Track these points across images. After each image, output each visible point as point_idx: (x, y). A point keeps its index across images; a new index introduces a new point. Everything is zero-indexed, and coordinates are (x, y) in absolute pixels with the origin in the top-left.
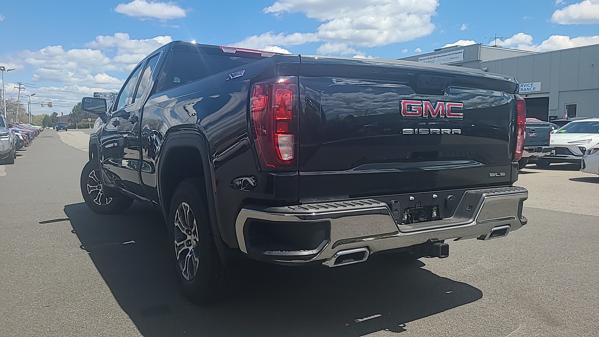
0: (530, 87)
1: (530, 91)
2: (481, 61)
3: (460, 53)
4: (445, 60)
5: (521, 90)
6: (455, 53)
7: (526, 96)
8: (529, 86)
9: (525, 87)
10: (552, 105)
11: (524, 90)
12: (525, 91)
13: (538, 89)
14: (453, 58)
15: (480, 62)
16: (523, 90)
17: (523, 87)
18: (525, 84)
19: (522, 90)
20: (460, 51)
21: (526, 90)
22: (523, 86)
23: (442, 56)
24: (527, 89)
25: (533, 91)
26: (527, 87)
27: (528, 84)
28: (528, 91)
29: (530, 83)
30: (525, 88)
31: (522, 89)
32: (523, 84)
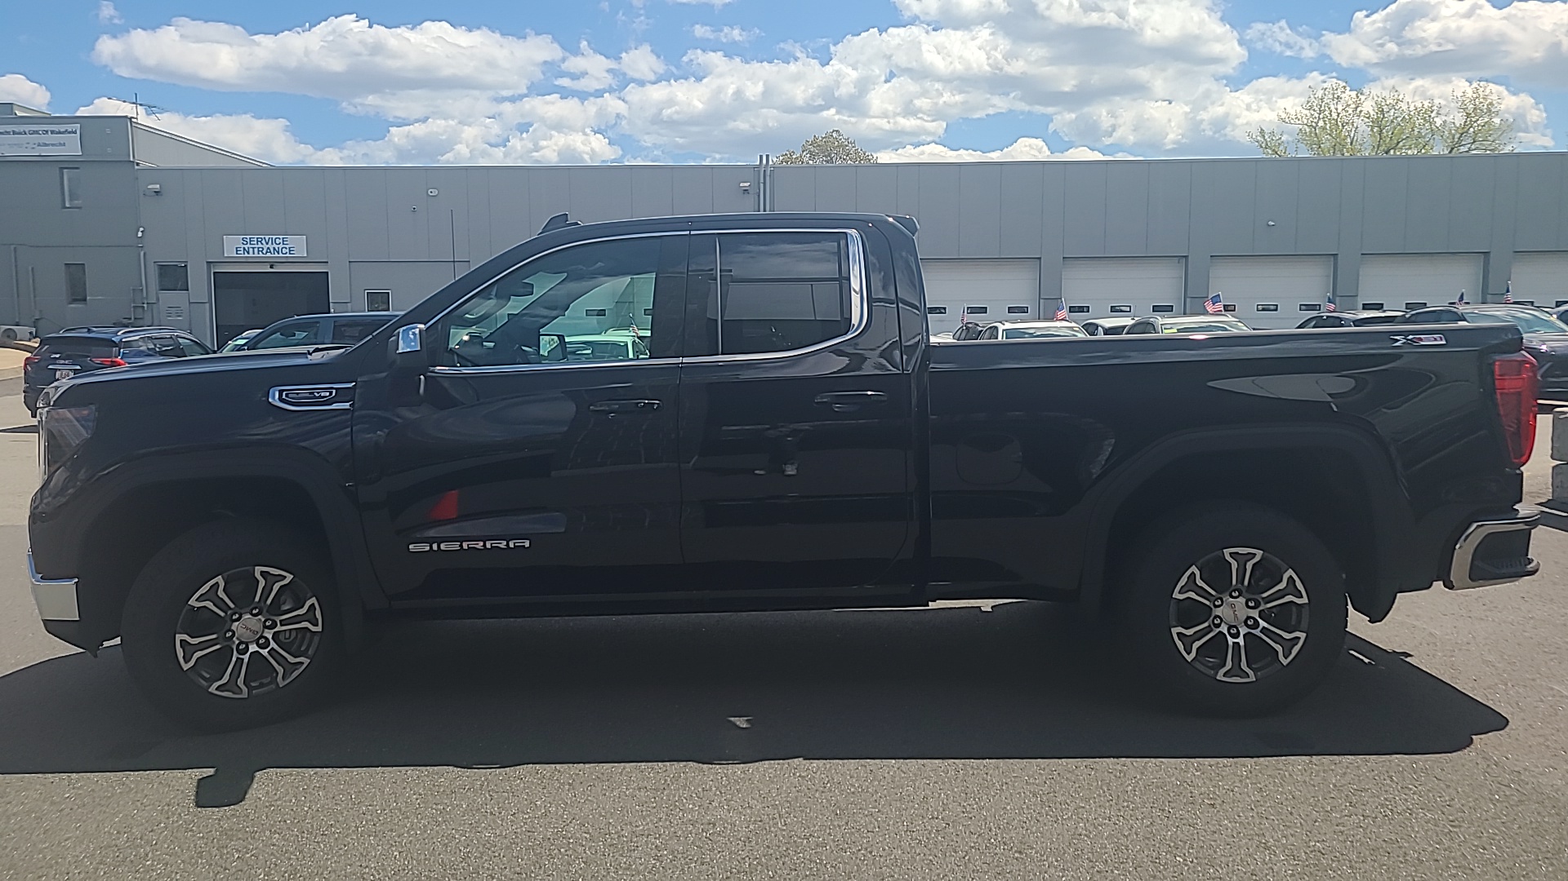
0: (281, 246)
1: (281, 255)
2: (138, 164)
3: (70, 133)
4: (19, 145)
5: (259, 251)
6: (52, 132)
7: (271, 267)
8: (277, 242)
9: (267, 244)
10: (337, 292)
11: (267, 252)
12: (269, 255)
13: (301, 252)
14: (46, 145)
15: (136, 167)
16: (264, 252)
17: (262, 244)
18: (267, 237)
19: (262, 251)
20: (70, 127)
21: (270, 252)
22: (263, 242)
23: (8, 133)
24: (274, 249)
25: (288, 255)
26: (272, 244)
27: (274, 237)
28: (276, 255)
29: (281, 237)
30: (268, 248)
31: (260, 249)
32: (263, 237)
